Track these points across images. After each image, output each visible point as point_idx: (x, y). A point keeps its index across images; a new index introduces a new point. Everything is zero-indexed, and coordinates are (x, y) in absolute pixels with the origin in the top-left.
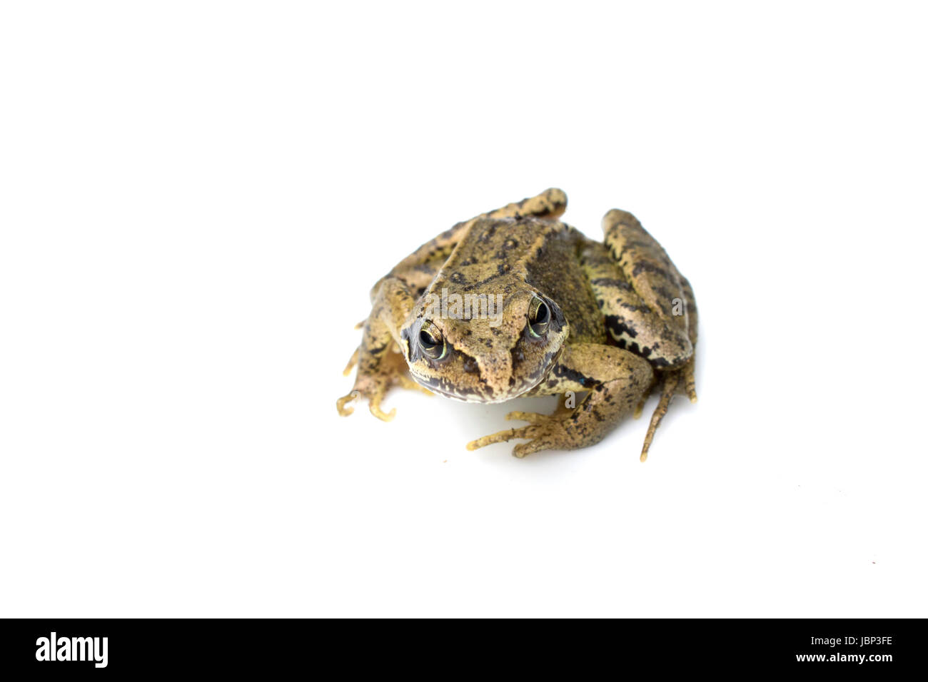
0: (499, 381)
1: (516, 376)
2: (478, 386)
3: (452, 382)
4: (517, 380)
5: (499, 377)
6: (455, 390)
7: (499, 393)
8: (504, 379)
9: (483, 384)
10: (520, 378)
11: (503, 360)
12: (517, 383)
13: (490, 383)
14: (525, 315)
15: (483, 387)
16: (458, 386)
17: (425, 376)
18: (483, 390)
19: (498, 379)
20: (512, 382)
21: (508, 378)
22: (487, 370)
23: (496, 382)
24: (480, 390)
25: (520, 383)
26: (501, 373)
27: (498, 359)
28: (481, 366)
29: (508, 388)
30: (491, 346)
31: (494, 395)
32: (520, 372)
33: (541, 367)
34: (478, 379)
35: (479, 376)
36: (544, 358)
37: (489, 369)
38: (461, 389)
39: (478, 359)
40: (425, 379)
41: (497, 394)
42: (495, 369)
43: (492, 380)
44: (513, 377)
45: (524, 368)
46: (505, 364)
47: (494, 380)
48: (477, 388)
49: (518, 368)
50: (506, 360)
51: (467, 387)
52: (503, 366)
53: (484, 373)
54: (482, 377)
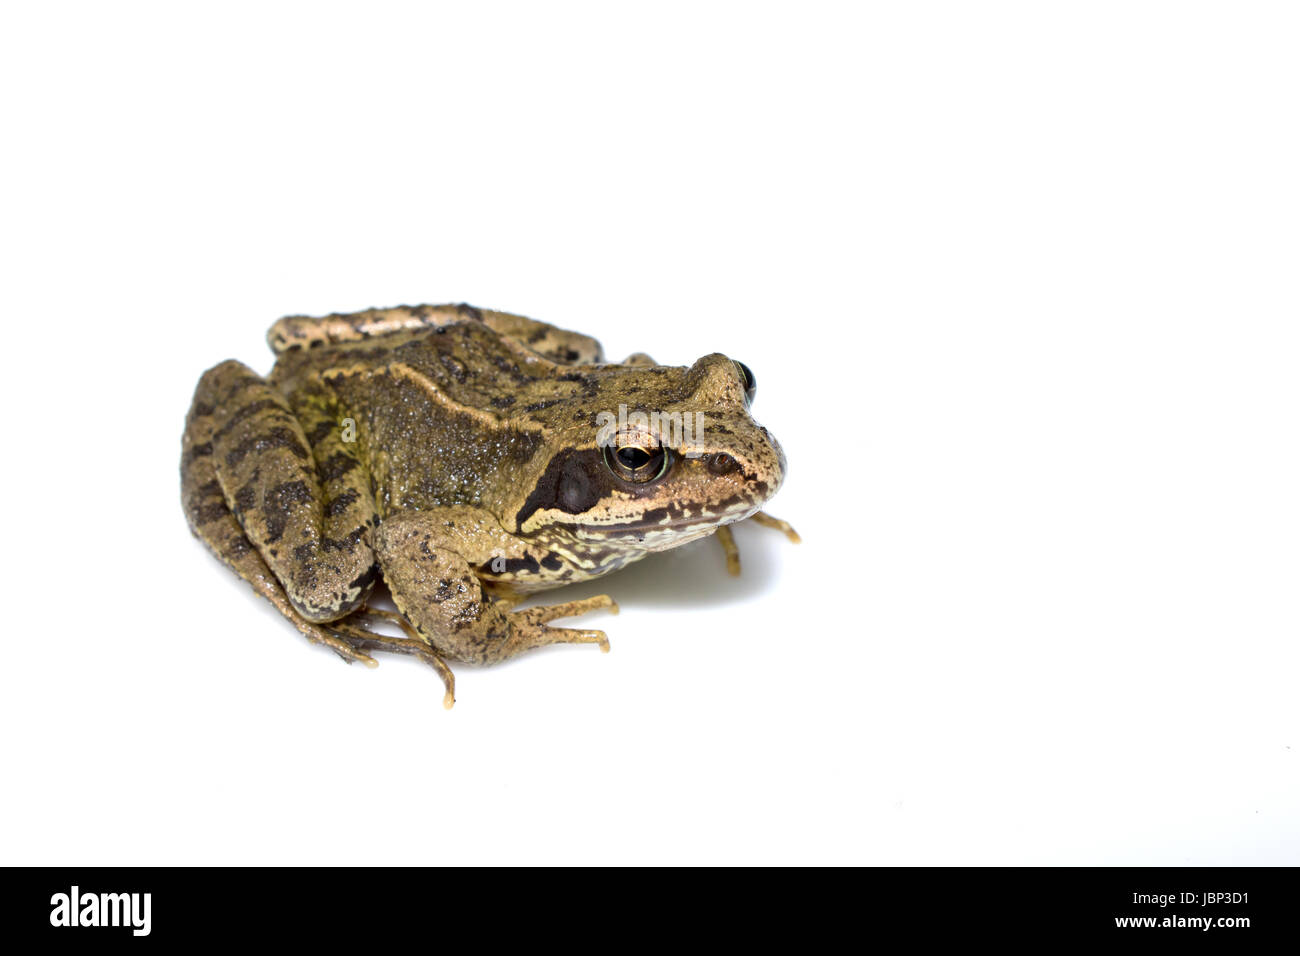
0: (770, 471)
2: (745, 486)
3: (695, 501)
5: (768, 465)
6: (703, 510)
7: (773, 487)
9: (752, 482)
11: (760, 442)
13: (760, 478)
15: (753, 486)
16: (709, 500)
17: (631, 516)
18: (753, 490)
19: (768, 468)
22: (750, 461)
23: (768, 474)
24: (749, 492)
26: (769, 459)
27: (754, 444)
28: (739, 458)
31: (770, 492)
34: (741, 477)
35: (742, 473)
37: (752, 459)
39: (729, 453)
40: (628, 521)
42: (758, 456)
43: (762, 472)
46: (765, 445)
47: (764, 470)
48: (744, 491)
51: (726, 497)
53: (747, 466)
54: (747, 474)
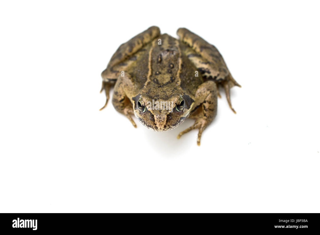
1: (167, 125)
2: (153, 125)
3: (145, 122)
4: (167, 126)
5: (161, 124)
6: (145, 124)
7: (160, 129)
8: (162, 125)
9: (155, 125)
10: (169, 125)
11: (163, 118)
12: (167, 127)
14: (176, 103)
16: (147, 123)
18: (154, 127)
19: (160, 125)
20: (165, 127)
21: (164, 125)
22: (157, 121)
23: (159, 126)
24: (153, 127)
25: (168, 127)
26: (162, 123)
27: (162, 118)
28: (155, 119)
29: (163, 128)
30: (161, 112)
31: (158, 130)
32: (169, 124)
33: (178, 122)
34: (153, 123)
35: (154, 122)
36: (180, 119)
37: (158, 120)
38: (148, 125)
39: (155, 116)
41: (159, 130)
42: (160, 121)
43: (158, 125)
44: (166, 125)
45: (171, 122)
46: (164, 120)
47: (159, 125)
48: (153, 126)
49: (168, 122)
50: (165, 118)
51: (150, 125)
52: (163, 120)
53: (156, 121)
54: (155, 123)
